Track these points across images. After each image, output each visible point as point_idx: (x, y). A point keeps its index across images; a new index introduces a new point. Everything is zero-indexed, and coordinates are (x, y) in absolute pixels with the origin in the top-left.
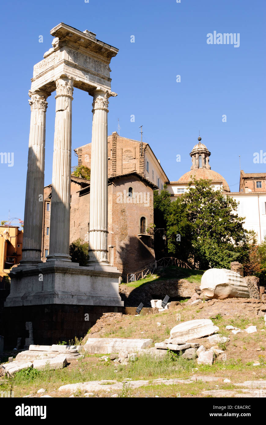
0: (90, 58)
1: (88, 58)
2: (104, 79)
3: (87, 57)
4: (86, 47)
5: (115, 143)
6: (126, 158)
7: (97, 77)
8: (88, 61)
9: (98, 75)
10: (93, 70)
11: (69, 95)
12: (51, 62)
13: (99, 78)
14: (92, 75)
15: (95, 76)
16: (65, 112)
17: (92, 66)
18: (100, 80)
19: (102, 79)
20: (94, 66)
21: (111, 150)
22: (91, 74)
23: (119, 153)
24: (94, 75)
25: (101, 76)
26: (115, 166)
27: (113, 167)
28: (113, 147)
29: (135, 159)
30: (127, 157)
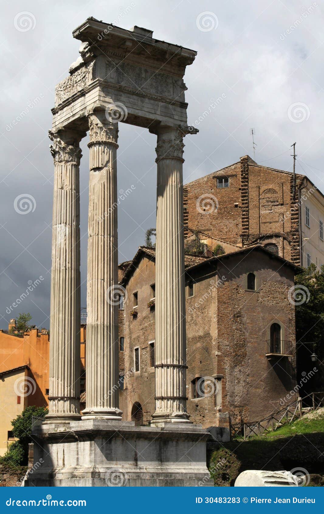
0: (146, 71)
1: (143, 71)
2: (173, 104)
3: (140, 69)
4: (139, 54)
5: (246, 176)
6: (266, 204)
7: (161, 104)
8: (143, 76)
9: (162, 100)
10: (153, 91)
11: (110, 141)
12: (80, 82)
13: (164, 104)
14: (152, 102)
15: (156, 102)
16: (104, 171)
17: (152, 85)
18: (166, 107)
19: (170, 106)
20: (154, 84)
21: (240, 189)
22: (149, 99)
23: (253, 194)
24: (156, 100)
25: (168, 100)
26: (246, 218)
27: (243, 222)
28: (243, 184)
29: (282, 205)
30: (268, 202)
